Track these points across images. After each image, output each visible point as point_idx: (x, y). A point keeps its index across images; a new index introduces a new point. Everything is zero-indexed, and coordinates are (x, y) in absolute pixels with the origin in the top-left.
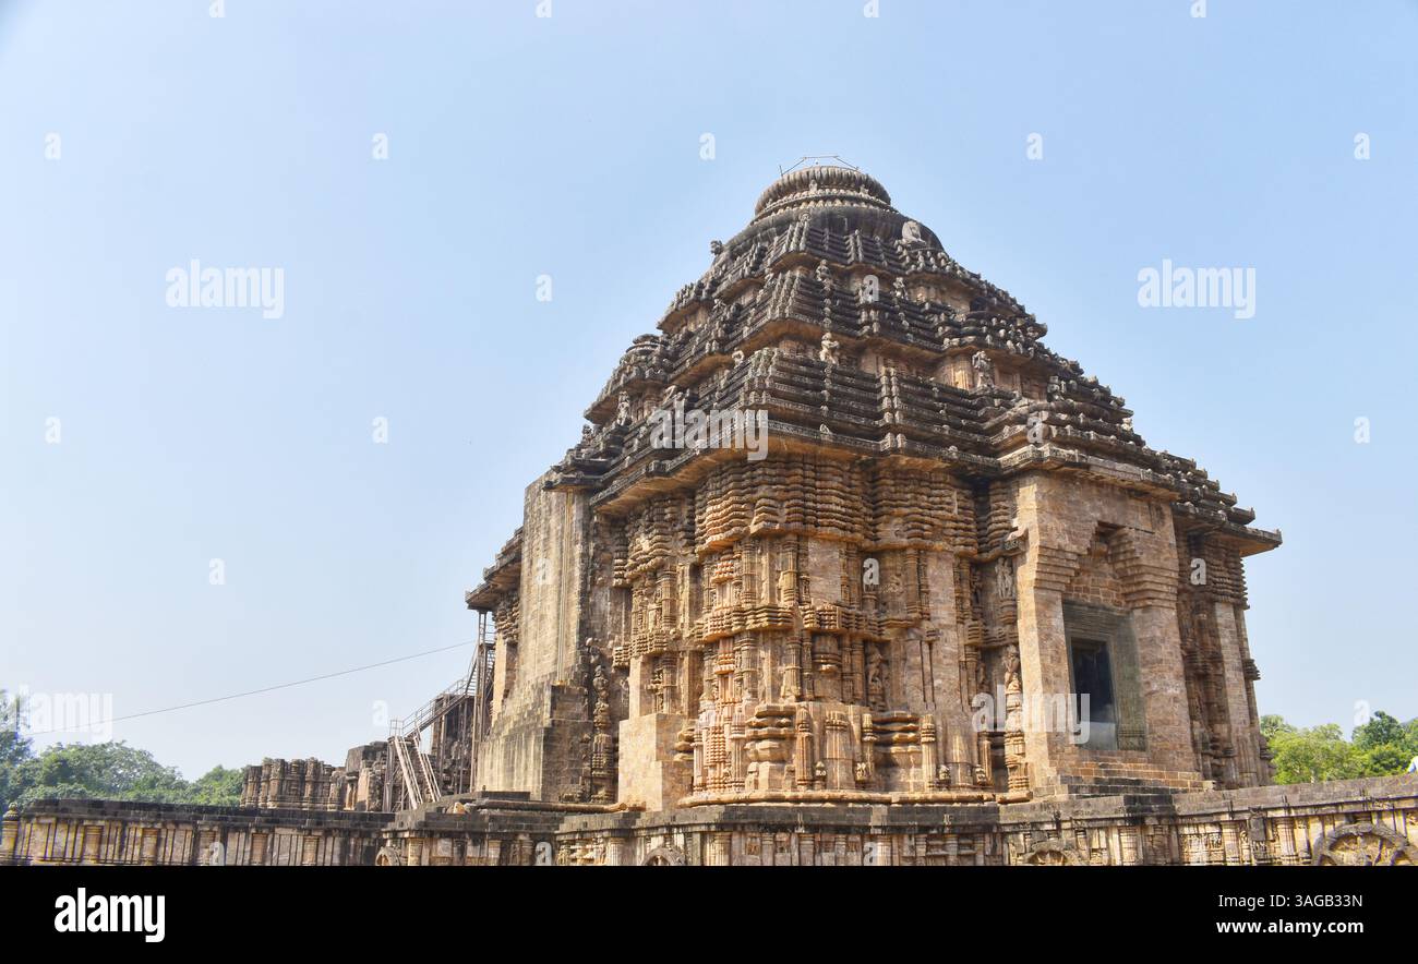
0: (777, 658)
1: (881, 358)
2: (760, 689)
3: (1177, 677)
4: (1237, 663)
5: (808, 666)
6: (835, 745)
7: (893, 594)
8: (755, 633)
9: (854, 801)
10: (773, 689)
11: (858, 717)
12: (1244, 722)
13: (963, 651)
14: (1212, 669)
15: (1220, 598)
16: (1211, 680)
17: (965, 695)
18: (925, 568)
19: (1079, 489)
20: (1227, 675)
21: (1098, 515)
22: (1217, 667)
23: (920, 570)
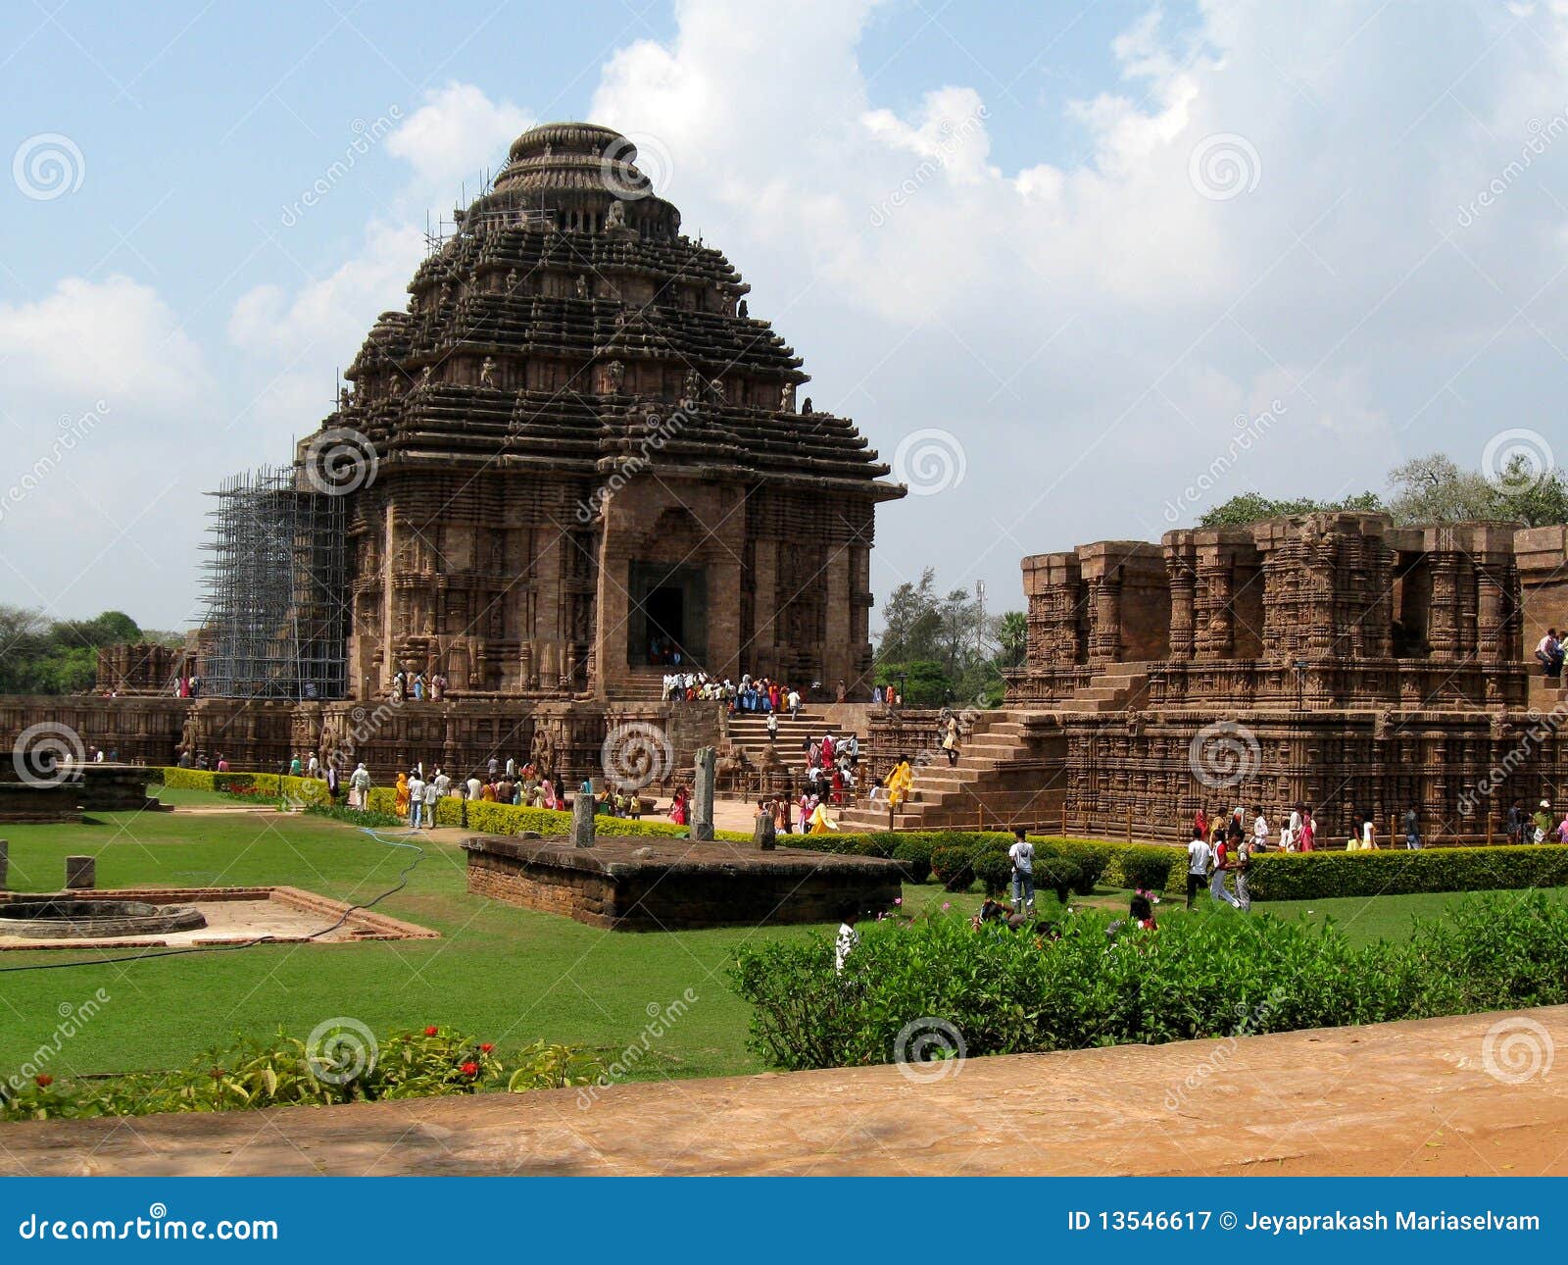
0: (422, 609)
1: (542, 364)
2: (412, 626)
3: (733, 614)
4: (844, 593)
5: (441, 611)
6: (455, 663)
7: (511, 560)
8: (409, 590)
9: (463, 697)
10: (419, 626)
11: (474, 645)
12: (842, 641)
13: (563, 597)
14: (816, 599)
15: (833, 542)
16: (815, 608)
17: (562, 628)
18: (536, 541)
19: (650, 484)
20: (830, 604)
21: (667, 503)
22: (821, 597)
23: (532, 544)
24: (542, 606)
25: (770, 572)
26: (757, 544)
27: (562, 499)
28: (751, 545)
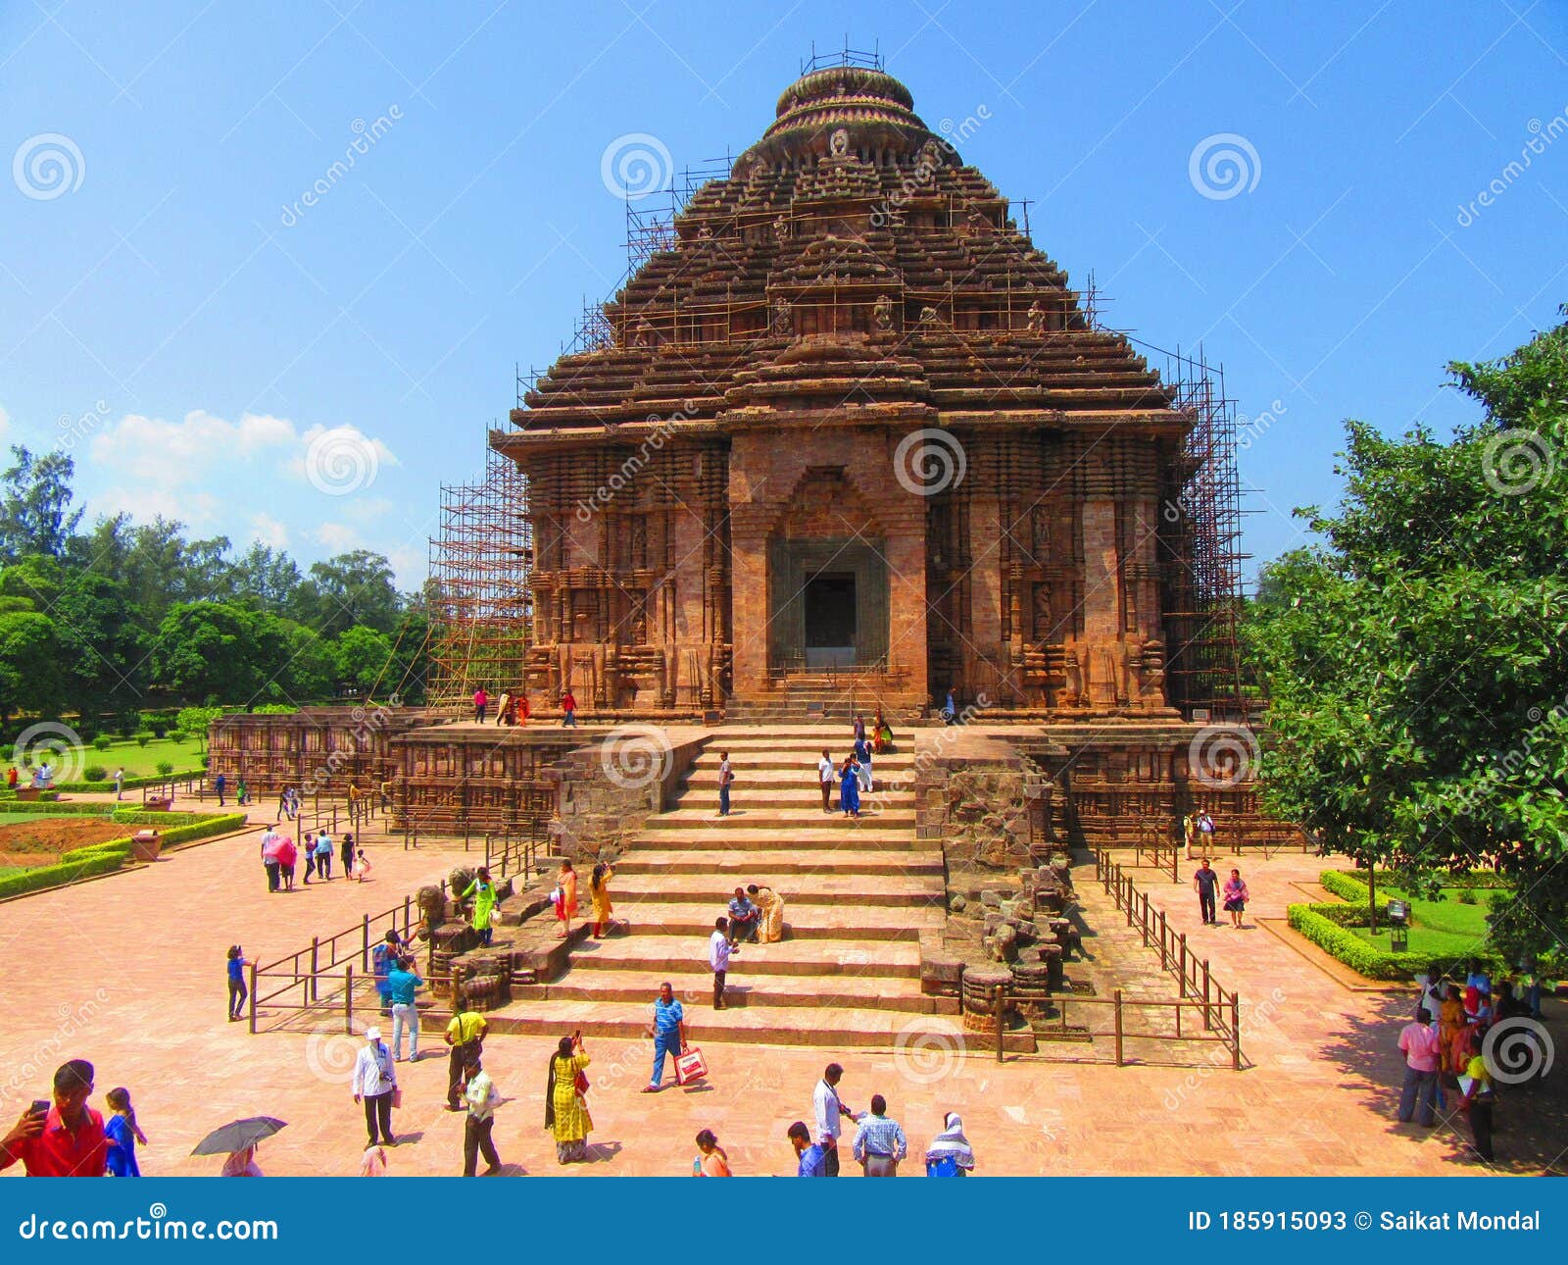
12: (1109, 629)
13: (708, 591)
14: (1069, 575)
15: (1089, 498)
16: (1067, 586)
17: (708, 630)
18: (673, 525)
19: (786, 439)
20: (1089, 580)
21: (807, 461)
22: (1077, 573)
23: (668, 527)
24: (682, 604)
26: (972, 508)
27: (700, 472)
28: (964, 510)
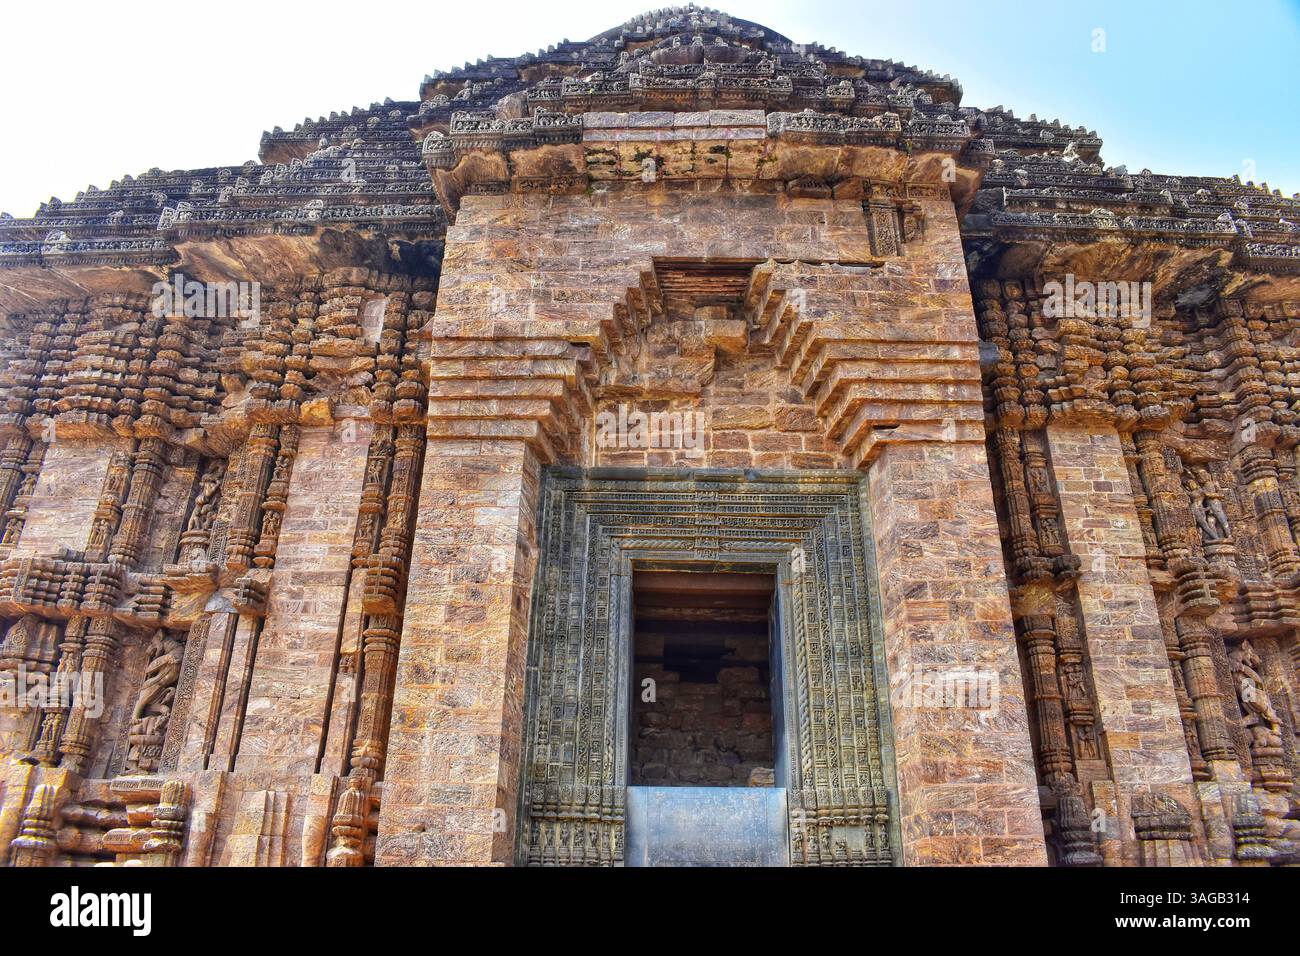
21: (657, 246)
24: (275, 658)
25: (1120, 521)
